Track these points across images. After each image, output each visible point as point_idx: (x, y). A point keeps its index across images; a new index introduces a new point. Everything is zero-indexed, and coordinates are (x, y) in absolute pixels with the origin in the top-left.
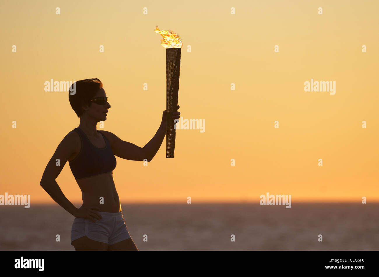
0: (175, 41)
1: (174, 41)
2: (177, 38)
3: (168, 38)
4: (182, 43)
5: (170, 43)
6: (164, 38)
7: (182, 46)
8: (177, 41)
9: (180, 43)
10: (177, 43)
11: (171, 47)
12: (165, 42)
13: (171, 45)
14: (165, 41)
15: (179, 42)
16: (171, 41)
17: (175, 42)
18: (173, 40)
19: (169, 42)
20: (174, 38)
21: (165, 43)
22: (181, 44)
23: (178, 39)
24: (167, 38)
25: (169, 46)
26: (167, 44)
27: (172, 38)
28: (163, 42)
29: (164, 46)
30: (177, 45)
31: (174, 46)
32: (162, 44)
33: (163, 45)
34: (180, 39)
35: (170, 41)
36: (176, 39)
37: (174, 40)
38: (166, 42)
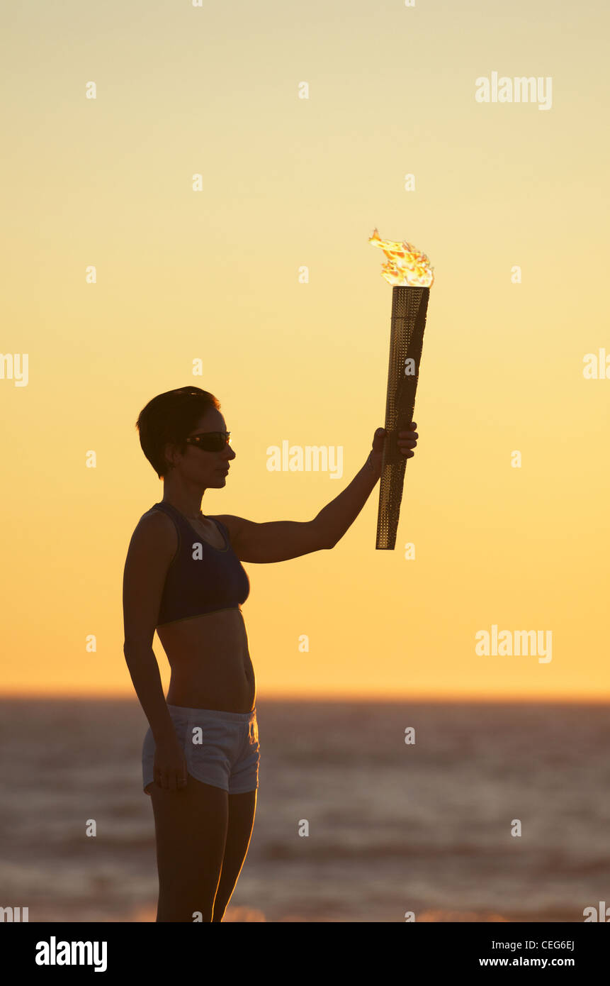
0: (416, 269)
1: (413, 270)
2: (421, 262)
3: (400, 262)
4: (433, 275)
5: (404, 274)
6: (391, 261)
7: (433, 282)
8: (421, 269)
9: (429, 274)
10: (420, 275)
11: (405, 284)
12: (391, 270)
13: (406, 277)
14: (392, 268)
15: (426, 272)
16: (408, 268)
17: (416, 273)
18: (411, 266)
19: (402, 271)
20: (415, 262)
21: (392, 273)
22: (431, 279)
23: (423, 264)
24: (397, 259)
25: (400, 281)
26: (396, 274)
27: (411, 261)
28: (388, 271)
29: (387, 279)
30: (421, 279)
31: (414, 280)
32: (385, 275)
33: (388, 277)
34: (429, 265)
35: (404, 267)
36: (419, 265)
37: (415, 266)
38: (395, 270)
